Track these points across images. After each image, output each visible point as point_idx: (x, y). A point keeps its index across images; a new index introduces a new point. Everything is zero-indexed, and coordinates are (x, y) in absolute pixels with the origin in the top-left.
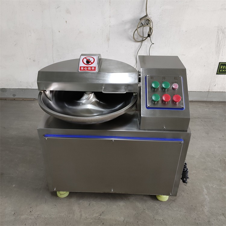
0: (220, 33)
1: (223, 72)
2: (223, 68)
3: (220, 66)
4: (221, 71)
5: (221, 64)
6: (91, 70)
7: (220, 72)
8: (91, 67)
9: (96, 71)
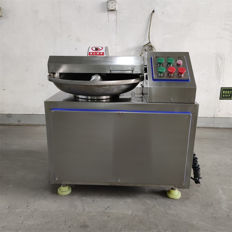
0: (218, 59)
1: (226, 97)
2: (225, 93)
3: (223, 92)
4: (224, 96)
5: (223, 89)
6: (100, 55)
7: (222, 97)
8: (100, 53)
9: (104, 56)
